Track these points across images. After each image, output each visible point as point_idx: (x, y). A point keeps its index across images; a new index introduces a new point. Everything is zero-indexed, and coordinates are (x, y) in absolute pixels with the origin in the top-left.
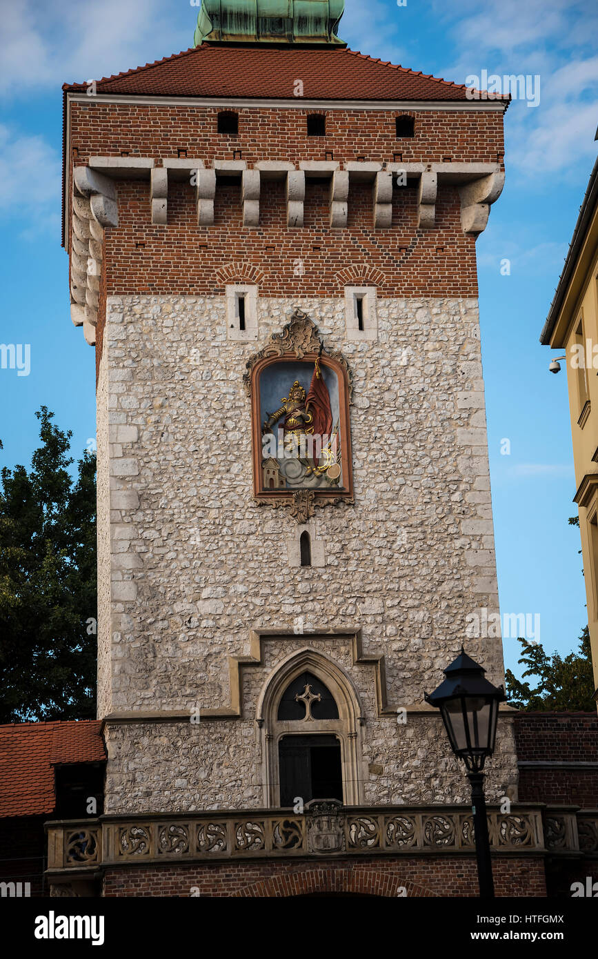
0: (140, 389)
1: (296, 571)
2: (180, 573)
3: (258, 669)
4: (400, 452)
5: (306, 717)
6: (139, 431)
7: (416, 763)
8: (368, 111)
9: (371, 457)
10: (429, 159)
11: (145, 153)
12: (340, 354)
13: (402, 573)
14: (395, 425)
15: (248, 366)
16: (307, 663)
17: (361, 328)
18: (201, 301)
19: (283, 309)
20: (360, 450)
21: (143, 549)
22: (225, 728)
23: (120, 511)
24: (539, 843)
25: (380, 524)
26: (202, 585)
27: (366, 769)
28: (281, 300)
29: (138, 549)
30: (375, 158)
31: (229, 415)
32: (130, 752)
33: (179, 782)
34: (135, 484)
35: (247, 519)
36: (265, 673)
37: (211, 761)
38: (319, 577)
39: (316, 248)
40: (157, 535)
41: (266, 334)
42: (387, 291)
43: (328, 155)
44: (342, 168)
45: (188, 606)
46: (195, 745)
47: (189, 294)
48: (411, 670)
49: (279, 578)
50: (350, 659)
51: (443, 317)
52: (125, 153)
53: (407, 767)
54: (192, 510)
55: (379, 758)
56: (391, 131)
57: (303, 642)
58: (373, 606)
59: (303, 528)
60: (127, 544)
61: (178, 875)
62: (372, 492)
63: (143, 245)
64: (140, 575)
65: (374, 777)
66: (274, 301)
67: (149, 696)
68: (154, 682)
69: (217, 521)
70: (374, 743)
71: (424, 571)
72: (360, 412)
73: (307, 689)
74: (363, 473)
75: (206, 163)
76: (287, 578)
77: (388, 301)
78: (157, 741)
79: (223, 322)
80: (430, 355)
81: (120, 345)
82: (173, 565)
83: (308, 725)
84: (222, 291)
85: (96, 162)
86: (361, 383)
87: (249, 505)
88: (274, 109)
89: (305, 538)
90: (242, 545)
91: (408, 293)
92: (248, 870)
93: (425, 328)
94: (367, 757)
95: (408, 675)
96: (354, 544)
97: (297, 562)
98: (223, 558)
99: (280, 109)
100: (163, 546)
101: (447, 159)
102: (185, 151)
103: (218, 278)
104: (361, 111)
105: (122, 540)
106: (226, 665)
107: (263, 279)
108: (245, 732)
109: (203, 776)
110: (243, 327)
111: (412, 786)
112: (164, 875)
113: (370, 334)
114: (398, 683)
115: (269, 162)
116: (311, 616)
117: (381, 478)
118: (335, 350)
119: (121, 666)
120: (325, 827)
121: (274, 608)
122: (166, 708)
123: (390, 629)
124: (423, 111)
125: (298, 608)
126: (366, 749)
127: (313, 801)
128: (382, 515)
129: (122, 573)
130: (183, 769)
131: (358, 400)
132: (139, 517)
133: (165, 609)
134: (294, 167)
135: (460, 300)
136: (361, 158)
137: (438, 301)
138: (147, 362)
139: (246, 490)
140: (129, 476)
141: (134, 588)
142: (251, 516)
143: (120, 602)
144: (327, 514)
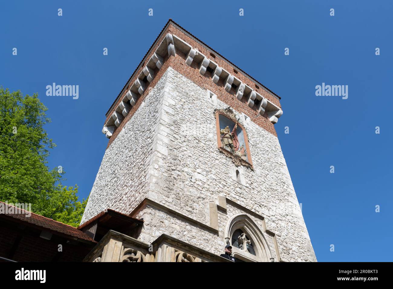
0: (177, 93)
1: (235, 182)
2: (188, 157)
3: (224, 214)
5: (245, 250)
6: (176, 103)
8: (248, 78)
9: (256, 159)
10: (264, 97)
11: (190, 44)
12: (243, 126)
14: (262, 155)
15: (215, 110)
18: (199, 87)
19: (224, 105)
21: (173, 140)
22: (210, 235)
23: (165, 121)
25: (263, 182)
26: (197, 167)
28: (223, 103)
29: (171, 138)
30: (251, 87)
31: (208, 119)
32: (158, 225)
34: (172, 117)
35: (215, 154)
36: (227, 217)
38: (244, 189)
39: (233, 99)
40: (179, 138)
41: (220, 107)
42: (253, 121)
43: (239, 79)
44: (243, 83)
45: (191, 172)
46: (194, 237)
49: (229, 181)
50: (262, 228)
51: (269, 136)
56: (254, 85)
57: (243, 211)
58: (265, 211)
59: (237, 169)
60: (166, 134)
62: (258, 170)
63: (182, 64)
64: (170, 148)
67: (169, 201)
68: (173, 196)
69: (204, 147)
72: (251, 145)
73: (244, 236)
74: (255, 163)
75: (207, 58)
76: (232, 184)
77: (254, 123)
78: (174, 226)
79: (206, 96)
81: (172, 79)
82: (185, 152)
84: (206, 89)
86: (250, 137)
87: (216, 149)
88: (225, 62)
89: (237, 172)
90: (214, 161)
91: (259, 125)
96: (255, 184)
97: (235, 179)
98: (206, 162)
99: (227, 63)
100: (181, 143)
101: (269, 100)
102: (201, 52)
103: (205, 86)
105: (164, 131)
106: (208, 206)
107: (218, 95)
108: (220, 242)
121: (228, 192)
124: (261, 87)
125: (238, 197)
128: (263, 180)
132: (173, 128)
133: (179, 168)
134: (231, 75)
135: (273, 135)
136: (248, 85)
137: (267, 132)
138: (180, 89)
139: (215, 144)
140: (170, 113)
141: (167, 151)
142: (217, 153)
143: (160, 153)
144: (245, 168)
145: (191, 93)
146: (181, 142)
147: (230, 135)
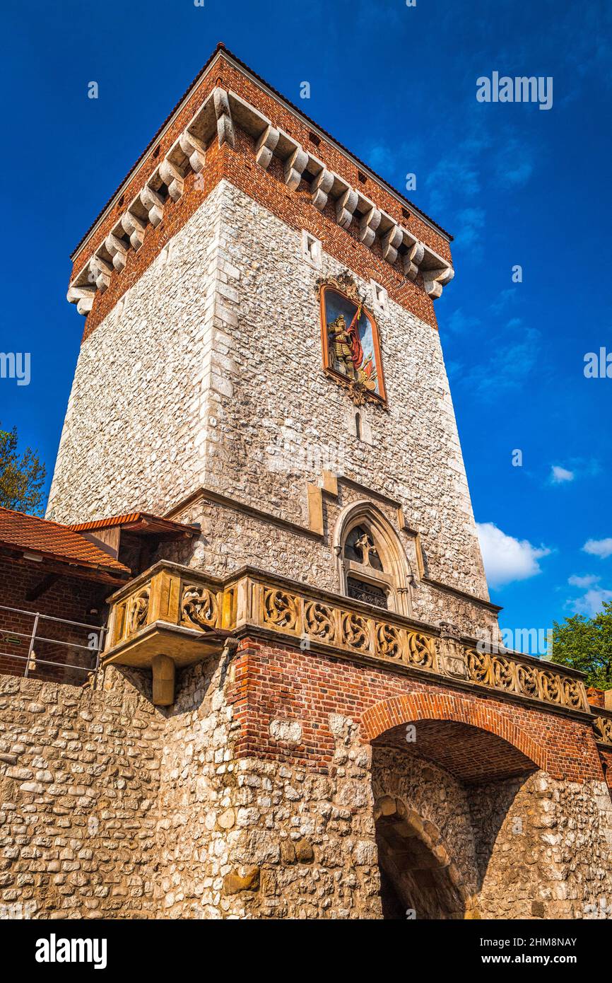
0: (243, 249)
1: (353, 439)
2: (269, 396)
3: (335, 504)
6: (240, 275)
8: (388, 193)
9: (394, 387)
10: (419, 238)
11: (266, 114)
12: (372, 312)
13: (419, 476)
15: (317, 282)
16: (366, 516)
17: (381, 307)
18: (285, 226)
19: (337, 268)
20: (387, 379)
21: (240, 360)
22: (309, 544)
23: (223, 321)
25: (403, 434)
26: (285, 415)
28: (335, 260)
29: (235, 358)
30: (394, 217)
31: (305, 304)
32: (224, 534)
34: (235, 309)
35: (318, 384)
36: (339, 509)
37: (298, 572)
38: (369, 452)
39: (353, 247)
40: (250, 356)
41: (327, 271)
42: (393, 296)
43: (370, 197)
44: (377, 209)
45: (274, 426)
46: (284, 550)
47: (278, 217)
49: (342, 438)
50: (397, 524)
51: (424, 331)
52: (254, 106)
54: (279, 353)
56: (400, 211)
57: (365, 495)
58: (404, 491)
59: (357, 410)
60: (227, 350)
61: (325, 665)
62: (397, 410)
63: (250, 169)
64: (235, 379)
66: (331, 257)
67: (240, 488)
68: (245, 477)
69: (297, 372)
70: (419, 602)
74: (391, 394)
75: (303, 148)
76: (348, 442)
77: (394, 302)
78: (250, 533)
79: (300, 247)
80: (419, 346)
82: (263, 386)
84: (300, 230)
86: (385, 337)
87: (320, 373)
89: (358, 417)
90: (315, 399)
91: (403, 305)
92: (390, 680)
93: (414, 330)
96: (388, 439)
97: (353, 432)
98: (302, 401)
100: (255, 367)
101: (428, 245)
102: (290, 133)
103: (297, 221)
104: (385, 191)
105: (222, 343)
106: (305, 490)
107: (324, 241)
108: (325, 555)
110: (312, 259)
112: (311, 661)
113: (386, 312)
115: (338, 175)
116: (366, 479)
117: (401, 404)
118: (369, 309)
119: (215, 449)
120: (452, 651)
123: (416, 515)
124: (414, 215)
125: (356, 469)
128: (404, 429)
131: (384, 347)
132: (237, 334)
133: (255, 419)
134: (352, 188)
135: (429, 326)
136: (387, 212)
137: (419, 320)
138: (248, 235)
139: (318, 361)
140: (231, 300)
141: (230, 388)
142: (321, 382)
143: (217, 392)
144: (372, 409)
145: (271, 244)
146: (254, 364)
147: (347, 337)
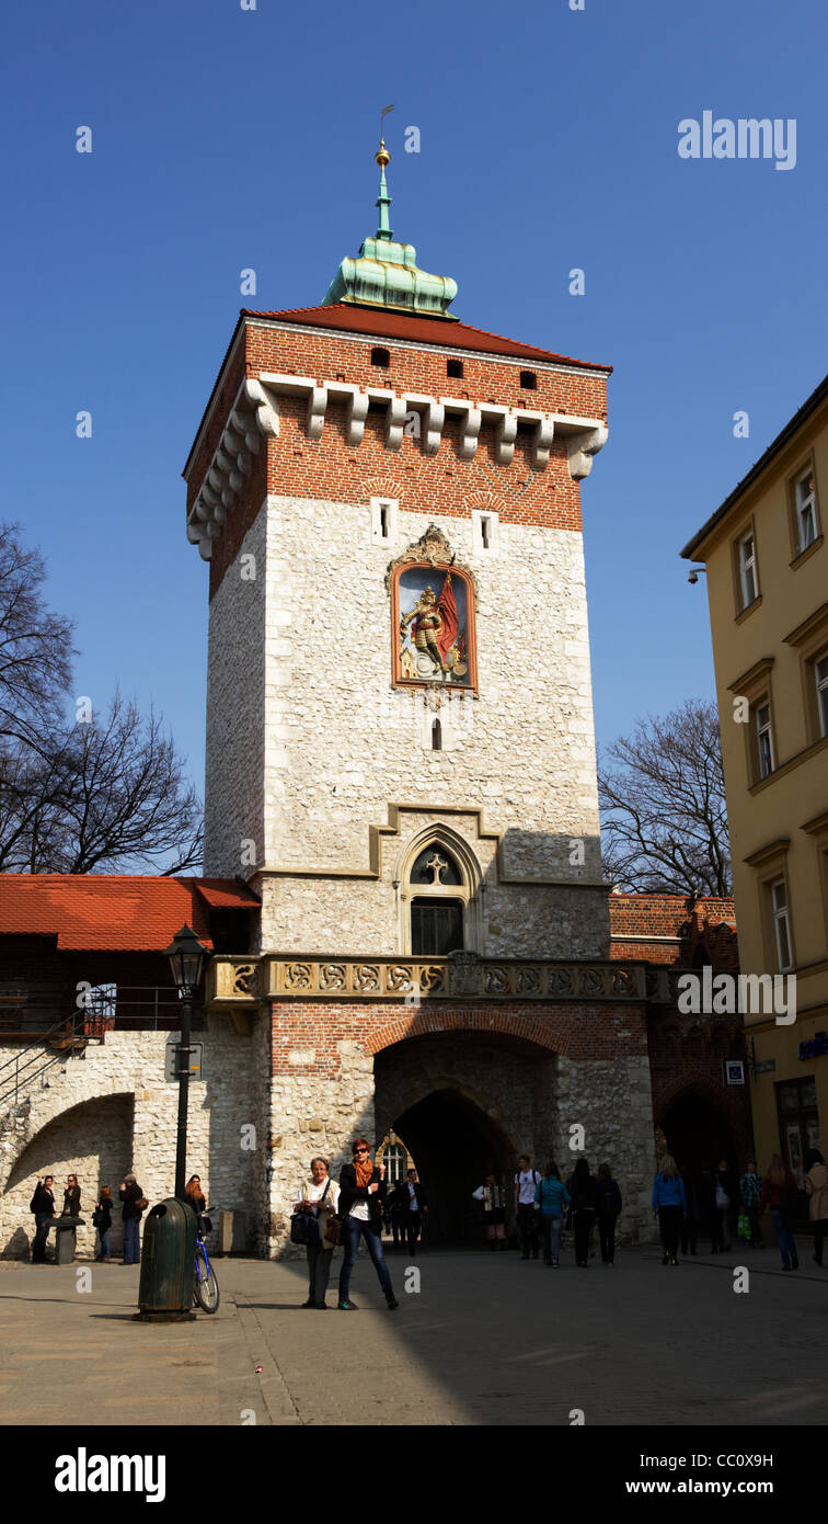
0: (294, 580)
1: (428, 753)
3: (395, 837)
4: (518, 657)
5: (435, 883)
6: (294, 616)
7: (529, 926)
8: (498, 363)
9: (493, 659)
10: (547, 409)
11: (308, 373)
12: (466, 567)
13: (516, 762)
14: (515, 633)
15: (389, 569)
16: (436, 836)
17: (486, 546)
18: (349, 507)
19: (419, 523)
20: (483, 651)
21: (295, 722)
23: (276, 686)
24: (642, 994)
25: (501, 718)
27: (487, 931)
28: (419, 515)
29: (290, 722)
30: (503, 402)
31: (372, 610)
33: (327, 932)
34: (289, 664)
35: (384, 705)
36: (401, 840)
37: (353, 914)
38: (448, 759)
39: (447, 474)
40: (307, 711)
41: (405, 542)
42: (507, 517)
43: (465, 395)
44: (475, 407)
45: (333, 777)
46: (339, 900)
47: (340, 501)
48: (526, 846)
49: (413, 758)
50: (475, 833)
51: (556, 545)
52: (293, 373)
53: (521, 930)
54: (339, 691)
55: (497, 921)
56: (516, 383)
57: (434, 816)
58: (493, 789)
59: (435, 716)
60: (280, 716)
62: (494, 688)
63: (300, 454)
64: (292, 745)
65: (493, 937)
66: (413, 514)
70: (494, 908)
71: (536, 761)
72: (486, 619)
73: (437, 859)
74: (487, 672)
75: (361, 388)
76: (421, 759)
77: (509, 526)
78: (307, 894)
79: (368, 528)
80: (542, 575)
81: (279, 538)
82: (321, 739)
83: (436, 889)
84: (367, 502)
85: (267, 377)
86: (486, 593)
87: (387, 691)
88: (419, 351)
89: (436, 725)
90: (381, 726)
91: (524, 521)
93: (540, 553)
94: (487, 920)
95: (522, 851)
96: (478, 733)
97: (430, 745)
98: (365, 736)
99: (425, 352)
100: (312, 722)
101: (562, 412)
102: (343, 376)
103: (364, 489)
104: (493, 362)
105: (276, 713)
106: (366, 832)
107: (403, 495)
108: (381, 891)
109: (345, 926)
110: (384, 534)
111: (524, 946)
112: (325, 1008)
113: (493, 551)
114: (514, 858)
115: (414, 394)
116: (441, 794)
117: (501, 678)
118: (463, 563)
120: (466, 974)
121: (409, 785)
122: (315, 866)
123: (510, 810)
124: (542, 370)
125: (429, 786)
126: (486, 912)
127: (456, 951)
128: (502, 710)
129: (275, 741)
130: (328, 919)
131: (481, 607)
134: (435, 401)
135: (568, 531)
136: (492, 401)
137: (549, 531)
138: (299, 555)
139: (385, 677)
140: (284, 656)
141: (286, 756)
142: (389, 702)
143: (273, 768)
144: (457, 704)
145: (329, 551)
146: (311, 718)
